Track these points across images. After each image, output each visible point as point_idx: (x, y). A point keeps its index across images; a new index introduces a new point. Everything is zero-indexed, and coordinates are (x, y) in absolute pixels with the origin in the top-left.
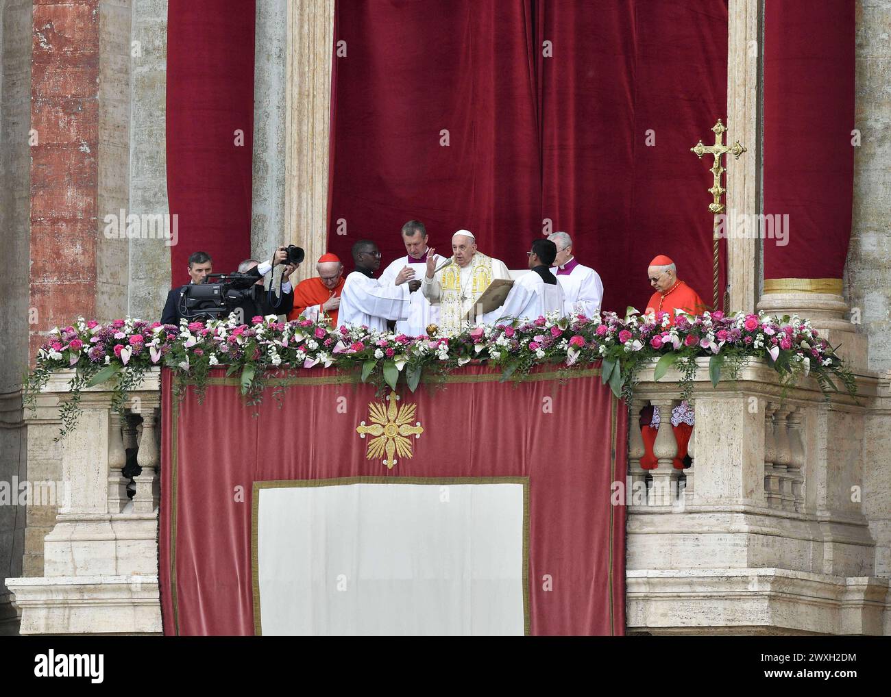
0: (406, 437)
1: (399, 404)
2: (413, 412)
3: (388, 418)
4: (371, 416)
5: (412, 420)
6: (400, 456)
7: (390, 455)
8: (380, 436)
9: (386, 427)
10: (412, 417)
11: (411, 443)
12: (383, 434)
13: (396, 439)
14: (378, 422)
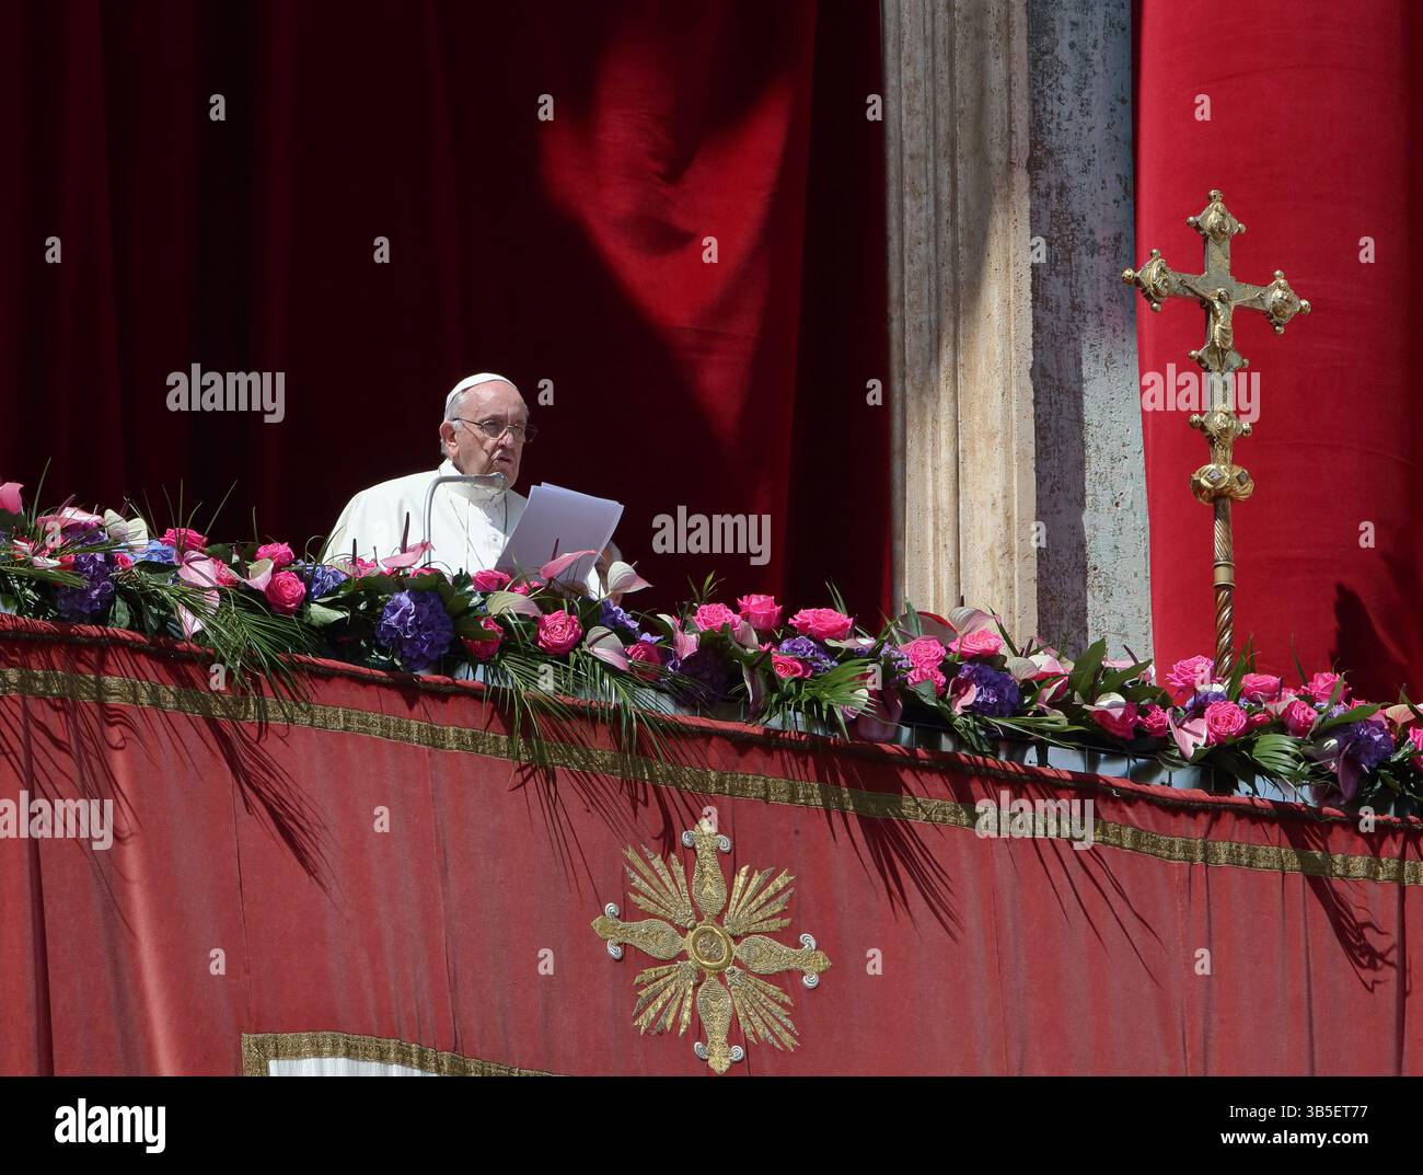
0: (767, 978)
1: (729, 864)
2: (786, 896)
3: (694, 904)
4: (637, 892)
5: (786, 922)
6: (752, 1039)
7: (717, 1028)
8: (672, 961)
9: (691, 935)
10: (782, 914)
11: (787, 999)
12: (683, 956)
13: (728, 978)
14: (661, 912)
